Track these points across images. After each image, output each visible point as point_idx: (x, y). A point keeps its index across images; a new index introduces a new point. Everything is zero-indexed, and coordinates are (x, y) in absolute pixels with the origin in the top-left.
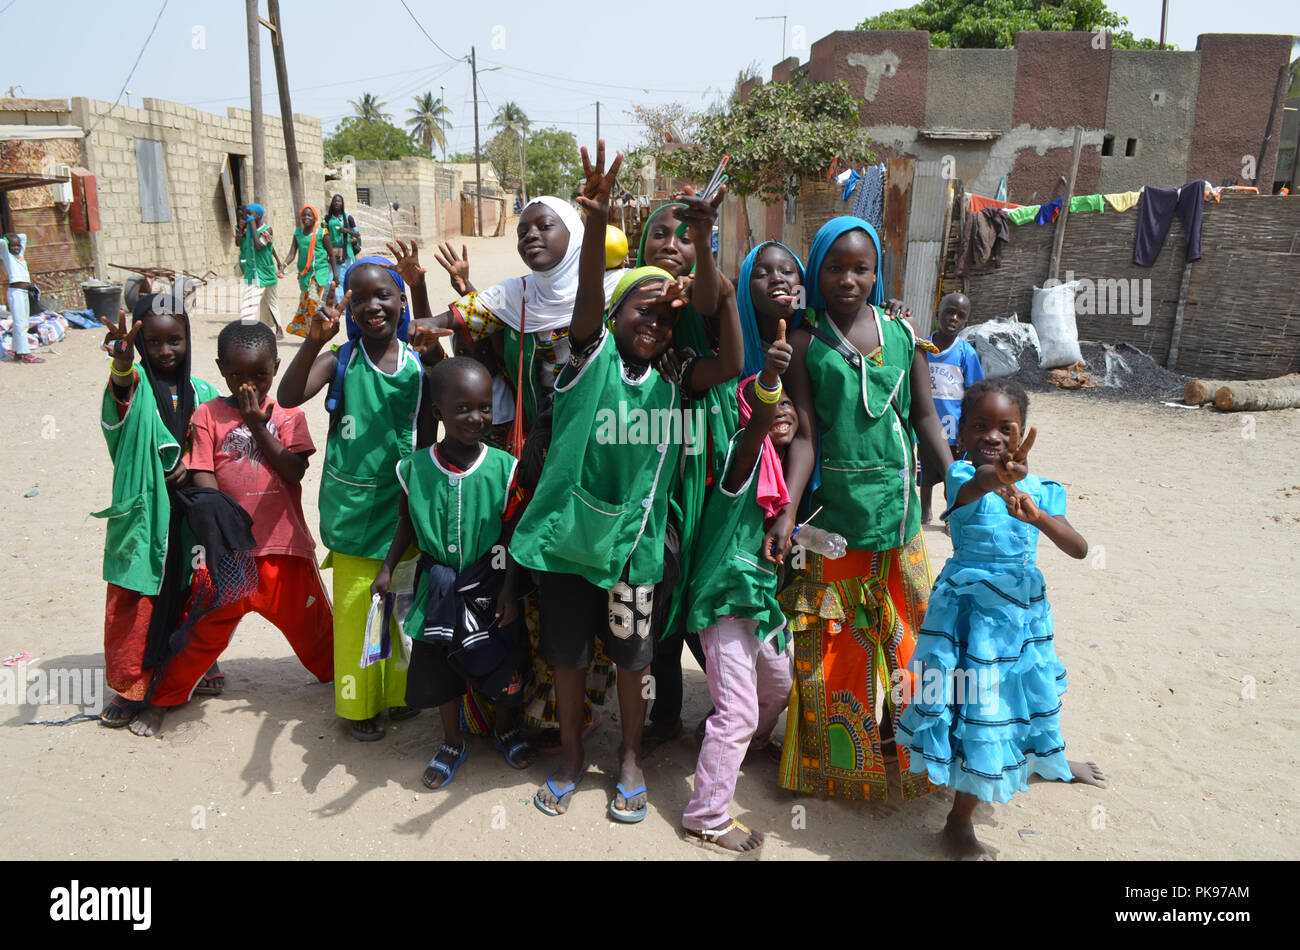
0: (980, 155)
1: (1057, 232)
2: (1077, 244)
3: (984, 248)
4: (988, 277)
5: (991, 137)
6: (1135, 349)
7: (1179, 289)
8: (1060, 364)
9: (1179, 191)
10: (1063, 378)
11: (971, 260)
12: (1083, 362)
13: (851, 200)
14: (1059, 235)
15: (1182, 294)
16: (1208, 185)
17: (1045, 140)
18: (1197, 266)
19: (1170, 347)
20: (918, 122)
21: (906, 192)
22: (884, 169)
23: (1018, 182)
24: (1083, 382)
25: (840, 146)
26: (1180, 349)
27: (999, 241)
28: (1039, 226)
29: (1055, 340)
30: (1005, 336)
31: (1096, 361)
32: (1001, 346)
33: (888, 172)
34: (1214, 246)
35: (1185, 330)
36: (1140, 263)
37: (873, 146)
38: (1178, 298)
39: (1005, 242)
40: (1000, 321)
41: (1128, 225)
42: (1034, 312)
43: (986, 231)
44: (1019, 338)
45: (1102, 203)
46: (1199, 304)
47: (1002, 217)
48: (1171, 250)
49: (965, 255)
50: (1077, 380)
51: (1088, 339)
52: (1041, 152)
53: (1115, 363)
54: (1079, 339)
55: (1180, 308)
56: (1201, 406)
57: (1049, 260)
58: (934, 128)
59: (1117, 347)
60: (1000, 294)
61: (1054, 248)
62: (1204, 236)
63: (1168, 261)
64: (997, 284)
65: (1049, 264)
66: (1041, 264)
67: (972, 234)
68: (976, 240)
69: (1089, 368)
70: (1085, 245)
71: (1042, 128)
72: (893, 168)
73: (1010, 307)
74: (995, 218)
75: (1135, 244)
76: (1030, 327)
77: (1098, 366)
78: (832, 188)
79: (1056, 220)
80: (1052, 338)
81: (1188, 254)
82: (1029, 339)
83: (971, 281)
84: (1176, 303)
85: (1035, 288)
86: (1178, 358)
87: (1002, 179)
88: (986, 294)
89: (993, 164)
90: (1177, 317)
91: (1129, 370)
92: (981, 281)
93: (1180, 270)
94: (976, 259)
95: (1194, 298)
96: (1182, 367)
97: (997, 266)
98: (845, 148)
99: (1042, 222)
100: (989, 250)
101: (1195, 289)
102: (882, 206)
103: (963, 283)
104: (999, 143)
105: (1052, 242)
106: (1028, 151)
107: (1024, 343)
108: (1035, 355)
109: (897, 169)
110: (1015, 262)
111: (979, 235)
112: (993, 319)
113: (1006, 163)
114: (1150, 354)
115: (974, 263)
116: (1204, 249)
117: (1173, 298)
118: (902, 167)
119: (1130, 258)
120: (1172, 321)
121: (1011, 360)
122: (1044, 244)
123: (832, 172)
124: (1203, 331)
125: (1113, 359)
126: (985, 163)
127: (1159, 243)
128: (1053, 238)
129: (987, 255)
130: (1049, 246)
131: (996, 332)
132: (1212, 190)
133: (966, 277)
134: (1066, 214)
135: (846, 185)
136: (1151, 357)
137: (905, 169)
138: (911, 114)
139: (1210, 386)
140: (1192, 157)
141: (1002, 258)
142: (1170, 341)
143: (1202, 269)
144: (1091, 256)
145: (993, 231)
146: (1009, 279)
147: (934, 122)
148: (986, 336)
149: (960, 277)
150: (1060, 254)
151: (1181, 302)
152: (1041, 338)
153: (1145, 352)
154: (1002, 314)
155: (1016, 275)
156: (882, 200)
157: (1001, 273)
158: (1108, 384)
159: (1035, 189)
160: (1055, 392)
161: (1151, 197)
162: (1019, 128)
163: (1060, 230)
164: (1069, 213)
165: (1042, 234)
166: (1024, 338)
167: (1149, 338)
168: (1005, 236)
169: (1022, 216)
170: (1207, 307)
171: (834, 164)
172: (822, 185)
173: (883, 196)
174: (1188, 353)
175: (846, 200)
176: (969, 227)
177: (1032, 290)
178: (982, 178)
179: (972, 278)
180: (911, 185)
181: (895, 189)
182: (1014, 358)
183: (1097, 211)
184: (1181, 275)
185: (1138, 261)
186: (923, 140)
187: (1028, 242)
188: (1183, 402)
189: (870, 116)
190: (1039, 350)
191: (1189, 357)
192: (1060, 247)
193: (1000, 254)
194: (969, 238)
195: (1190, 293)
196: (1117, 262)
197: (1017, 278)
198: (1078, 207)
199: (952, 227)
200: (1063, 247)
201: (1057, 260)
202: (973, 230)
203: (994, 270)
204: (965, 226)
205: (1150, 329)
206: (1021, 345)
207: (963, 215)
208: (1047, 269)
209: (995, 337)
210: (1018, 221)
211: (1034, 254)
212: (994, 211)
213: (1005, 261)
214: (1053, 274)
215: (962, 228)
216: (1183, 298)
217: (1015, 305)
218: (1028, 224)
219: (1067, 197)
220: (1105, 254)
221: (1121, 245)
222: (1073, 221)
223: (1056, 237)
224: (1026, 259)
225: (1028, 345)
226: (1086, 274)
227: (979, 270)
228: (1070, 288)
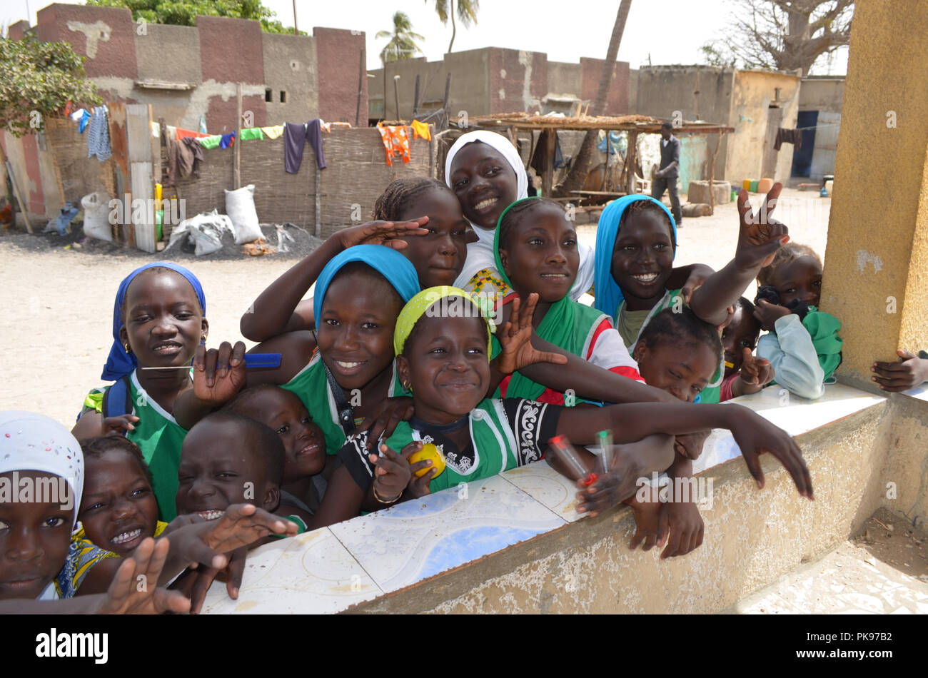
0: (181, 101)
1: (235, 153)
2: (250, 161)
3: (186, 165)
4: (193, 185)
5: (189, 88)
6: (296, 226)
7: (315, 186)
8: (249, 240)
9: (306, 126)
10: (252, 249)
11: (179, 174)
12: (264, 237)
13: (85, 132)
14: (237, 155)
15: (317, 190)
16: (322, 121)
17: (227, 90)
18: (323, 172)
19: (315, 224)
20: (133, 74)
21: (123, 127)
22: (107, 110)
23: (213, 119)
24: (264, 251)
25: (70, 91)
26: (321, 224)
27: (196, 161)
28: (223, 149)
29: (244, 225)
30: (211, 226)
31: (272, 236)
32: (208, 231)
33: (109, 112)
34: (331, 159)
35: (322, 212)
36: (291, 171)
37: (100, 92)
38: (316, 192)
39: (201, 160)
40: (206, 215)
41: (279, 147)
42: (228, 207)
43: (186, 153)
44: (219, 225)
45: (261, 134)
46: (328, 196)
47: (196, 144)
48: (307, 163)
49: (174, 171)
50: (260, 250)
51: (266, 222)
52: (226, 99)
53: (284, 236)
54: (260, 222)
55: (318, 199)
57: (233, 172)
58: (147, 80)
59: (284, 226)
60: (204, 197)
61: (235, 164)
62: (325, 154)
63: (306, 169)
64: (200, 189)
65: (233, 175)
66: (228, 175)
67: (177, 156)
68: (180, 161)
69: (268, 242)
70: (254, 161)
71: (223, 82)
72: (112, 109)
73: (212, 205)
74: (191, 144)
75: (285, 159)
76: (225, 217)
77: (273, 240)
78: (70, 125)
79: (233, 145)
80: (241, 224)
81: (318, 164)
82: (226, 226)
83: (181, 189)
84: (315, 195)
85: (226, 191)
86: (321, 230)
87: (201, 117)
88: (194, 197)
89: (194, 108)
90: (317, 204)
91: (293, 240)
92: (188, 188)
93: (314, 175)
94: (182, 173)
95: (324, 192)
97: (198, 178)
98: (76, 93)
99: (224, 146)
100: (190, 167)
101: (324, 186)
102: (109, 137)
103: (176, 190)
104: (195, 93)
105: (233, 160)
106: (216, 99)
107: (224, 228)
108: (231, 236)
109: (115, 109)
110: (211, 175)
111: (181, 157)
112: (201, 213)
113: (203, 106)
114: (305, 228)
115: (181, 176)
116: (326, 161)
117: (312, 193)
118: (118, 108)
119: (284, 168)
120: (314, 207)
121: (216, 241)
122: (228, 161)
123: (68, 111)
124: (333, 212)
125: (283, 234)
126: (188, 106)
127: (299, 159)
128: (233, 157)
129: (189, 170)
130: (232, 162)
131: (203, 223)
132: (325, 125)
133: (177, 186)
134: (239, 141)
135: (80, 121)
136: (306, 231)
137: (120, 109)
138: (129, 70)
140: (320, 104)
141: (201, 171)
142: (315, 219)
143: (326, 174)
144: (260, 168)
145: (191, 153)
146: (206, 186)
147: (145, 76)
148: (197, 226)
149: (173, 186)
150: (239, 168)
151: (317, 195)
152: (234, 224)
153: (302, 228)
154: (206, 210)
155: (212, 183)
156: (108, 133)
157: (202, 182)
158: (280, 250)
159: (225, 124)
160: (247, 259)
161: (290, 130)
162: (208, 82)
163: (237, 151)
164: (241, 141)
165: (227, 155)
166: (223, 226)
167: (303, 219)
168: (200, 157)
169: (210, 143)
170: (333, 197)
171: (69, 106)
172: (61, 121)
173: (108, 129)
174: (326, 226)
175: (82, 132)
176: (174, 151)
177: (224, 193)
178: (187, 116)
179: (181, 187)
180: (125, 122)
181: (116, 125)
182: (217, 239)
183: (259, 139)
184: (315, 178)
185: (289, 170)
186: (138, 88)
187: (217, 161)
189: (94, 69)
190: (234, 232)
191: (328, 228)
192: (239, 163)
193: (198, 169)
194: (175, 159)
195: (322, 189)
196: (276, 172)
197: (213, 185)
198: (247, 136)
199: (162, 151)
200: (241, 163)
201: (238, 172)
202: (177, 153)
203: (196, 180)
204: (171, 150)
205: (302, 213)
206: (221, 230)
207: (168, 143)
208: (232, 178)
209: (203, 226)
210: (208, 146)
211: (222, 168)
212: (190, 140)
213: (203, 173)
214: (237, 181)
215: (169, 151)
216: (319, 192)
217: (214, 203)
218: (215, 148)
219: (238, 129)
220: (268, 166)
221: (277, 161)
222: (245, 146)
223: (235, 157)
224: (217, 172)
225: (226, 230)
226: (258, 181)
227: (186, 181)
228: (249, 190)
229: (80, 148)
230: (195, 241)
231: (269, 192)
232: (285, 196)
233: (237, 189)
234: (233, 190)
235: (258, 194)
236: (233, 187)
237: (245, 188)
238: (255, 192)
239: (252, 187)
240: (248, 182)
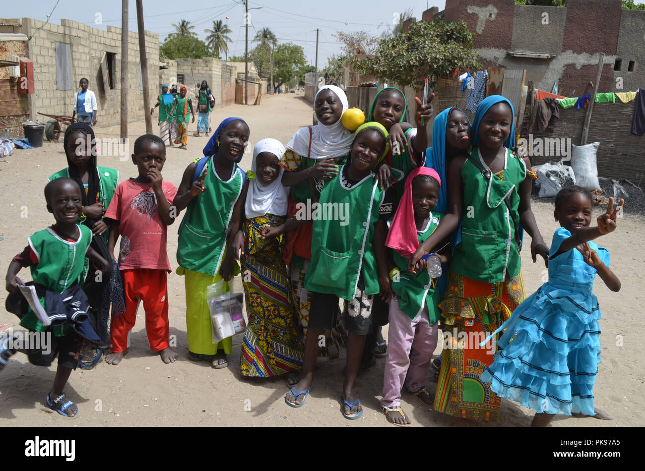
0: (543, 67)
1: (587, 113)
2: (599, 121)
3: (544, 121)
5: (549, 57)
6: (631, 183)
12: (600, 190)
14: (588, 115)
17: (581, 60)
20: (507, 47)
21: (499, 86)
22: (487, 74)
23: (564, 84)
24: (600, 201)
25: (461, 59)
27: (553, 117)
28: (577, 109)
29: (584, 176)
30: (555, 173)
31: (608, 189)
32: (552, 178)
33: (489, 75)
36: (636, 133)
37: (481, 60)
39: (557, 118)
40: (552, 164)
41: (629, 111)
42: (573, 159)
43: (546, 111)
44: (563, 174)
45: (614, 98)
47: (555, 103)
49: (533, 125)
51: (603, 176)
52: (579, 67)
53: (619, 191)
54: (598, 176)
57: (582, 129)
58: (517, 51)
59: (620, 182)
61: (586, 122)
66: (577, 131)
67: (537, 114)
68: (540, 116)
69: (604, 194)
70: (604, 121)
71: (579, 53)
72: (492, 73)
74: (551, 103)
75: (633, 122)
76: (570, 168)
77: (609, 192)
78: (456, 83)
79: (587, 107)
80: (582, 175)
82: (569, 175)
85: (574, 146)
87: (555, 81)
89: (550, 73)
91: (627, 195)
94: (540, 127)
97: (552, 132)
98: (464, 60)
99: (579, 107)
100: (547, 122)
102: (485, 95)
104: (554, 61)
105: (584, 120)
106: (570, 67)
107: (566, 177)
109: (495, 74)
111: (542, 113)
112: (548, 162)
113: (558, 72)
114: (640, 186)
115: (538, 129)
118: (497, 72)
119: (630, 130)
121: (558, 186)
122: (579, 120)
123: (456, 74)
125: (618, 189)
126: (546, 72)
128: (585, 116)
129: (546, 125)
130: (583, 122)
131: (550, 170)
134: (593, 103)
135: (464, 82)
136: (640, 188)
137: (499, 73)
138: (504, 42)
141: (555, 127)
144: (607, 128)
145: (550, 111)
147: (517, 47)
148: (544, 172)
150: (588, 126)
152: (576, 174)
153: (637, 185)
154: (553, 160)
159: (575, 89)
161: (642, 96)
162: (566, 53)
163: (589, 112)
164: (595, 102)
165: (579, 115)
166: (566, 175)
167: (639, 178)
168: (557, 114)
169: (567, 103)
171: (457, 70)
172: (449, 81)
173: (486, 89)
175: (464, 90)
176: (536, 108)
177: (572, 147)
178: (543, 81)
180: (501, 83)
182: (560, 186)
183: (611, 102)
185: (634, 132)
186: (510, 58)
187: (570, 119)
189: (479, 43)
190: (575, 181)
192: (589, 122)
193: (553, 125)
194: (535, 115)
196: (622, 132)
198: (600, 99)
199: (526, 108)
200: (591, 122)
201: (587, 130)
202: (538, 110)
205: (640, 172)
206: (564, 178)
207: (533, 102)
208: (581, 135)
209: (549, 173)
210: (565, 106)
211: (573, 126)
212: (550, 100)
213: (555, 129)
214: (584, 137)
215: (532, 109)
218: (571, 108)
219: (594, 93)
220: (615, 127)
221: (624, 123)
222: (597, 108)
223: (587, 117)
224: (568, 129)
225: (568, 178)
226: (603, 139)
227: (541, 134)
228: (594, 146)
229: (460, 102)
230: (540, 185)
231: (612, 150)
232: (626, 155)
233: (583, 145)
234: (580, 145)
235: (601, 151)
236: (580, 143)
237: (591, 145)
238: (599, 148)
239: (597, 144)
240: (595, 139)
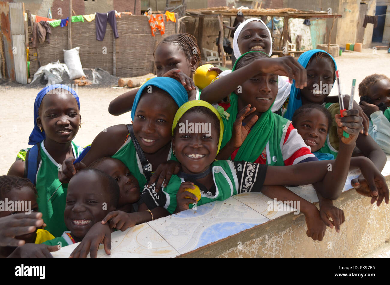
1: (69, 29)
2: (77, 34)
3: (42, 36)
4: (46, 47)
6: (102, 70)
7: (113, 48)
8: (77, 77)
9: (107, 14)
10: (79, 82)
11: (38, 41)
12: (85, 76)
14: (70, 31)
15: (114, 50)
16: (116, 12)
18: (117, 40)
19: (113, 68)
21: (8, 15)
23: (55, 11)
24: (85, 83)
26: (116, 68)
27: (47, 34)
28: (62, 27)
29: (74, 69)
30: (56, 70)
31: (90, 75)
32: (54, 73)
34: (121, 32)
35: (117, 62)
36: (99, 39)
38: (113, 51)
39: (50, 34)
40: (53, 63)
41: (93, 26)
42: (65, 59)
43: (42, 30)
44: (61, 69)
45: (83, 19)
46: (120, 53)
47: (47, 25)
48: (108, 35)
49: (35, 39)
50: (83, 83)
51: (86, 67)
53: (96, 75)
54: (83, 67)
55: (114, 55)
56: (124, 87)
57: (67, 40)
59: (96, 70)
60: (52, 54)
61: (69, 35)
62: (118, 30)
63: (108, 38)
64: (50, 50)
66: (65, 42)
67: (37, 32)
68: (39, 34)
69: (87, 78)
70: (79, 34)
73: (57, 58)
74: (44, 24)
75: (96, 33)
76: (64, 65)
77: (90, 77)
79: (68, 25)
81: (114, 35)
82: (64, 70)
83: (40, 49)
84: (112, 53)
85: (64, 50)
86: (116, 72)
87: (49, 9)
88: (47, 54)
89: (45, 4)
90: (114, 58)
91: (101, 77)
92: (43, 49)
93: (112, 41)
94: (40, 41)
95: (118, 51)
96: (118, 75)
97: (49, 43)
99: (63, 26)
100: (44, 37)
101: (118, 48)
103: (36, 50)
105: (67, 33)
107: (63, 71)
108: (67, 75)
109: (2, 6)
110: (55, 41)
111: (39, 32)
112: (50, 63)
113: (50, 4)
114: (108, 71)
115: (39, 42)
116: (119, 34)
117: (111, 51)
118: (4, 5)
119: (95, 38)
120: (112, 59)
121: (59, 78)
122: (65, 34)
124: (123, 62)
125: (95, 74)
126: (41, 4)
127: (104, 32)
128: (67, 32)
129: (44, 39)
130: (67, 34)
131: (52, 68)
132: (118, 14)
133: (37, 48)
134: (71, 23)
136: (108, 73)
137: (6, 5)
139: (125, 80)
140: (114, 2)
141: (50, 40)
142: (113, 66)
143: (119, 41)
144: (82, 38)
145: (44, 30)
146: (53, 48)
148: (48, 70)
149: (35, 48)
150: (71, 37)
151: (114, 52)
152: (69, 68)
153: (106, 71)
154: (53, 61)
155: (56, 46)
157: (51, 45)
158: (94, 83)
161: (99, 16)
163: (70, 29)
165: (64, 30)
166: (63, 69)
167: (106, 66)
168: (50, 31)
169: (55, 24)
170: (123, 53)
176: (35, 29)
177: (63, 51)
178: (40, 9)
179: (40, 48)
180: (9, 12)
181: (3, 14)
182: (60, 77)
183: (81, 22)
184: (113, 43)
187: (59, 34)
188: (118, 86)
190: (69, 73)
191: (120, 71)
192: (71, 35)
193: (49, 38)
194: (36, 33)
195: (116, 49)
196: (91, 40)
197: (57, 47)
198: (74, 20)
199: (29, 29)
200: (72, 35)
201: (70, 40)
202: (37, 30)
203: (47, 44)
204: (33, 28)
205: (106, 62)
206: (62, 72)
207: (32, 24)
208: (67, 43)
209: (52, 70)
210: (54, 26)
211: (62, 38)
214: (70, 45)
215: (32, 29)
216: (115, 51)
217: (57, 57)
218: (57, 27)
219: (70, 16)
220: (87, 37)
221: (91, 34)
222: (74, 25)
223: (69, 32)
224: (59, 40)
225: (65, 72)
226: (81, 45)
227: (42, 45)
228: (77, 50)
230: (48, 78)
231: (88, 51)
232: (96, 53)
233: (70, 49)
236: (67, 49)
237: (74, 49)
238: (80, 51)
239: (78, 48)
240: (76, 45)
